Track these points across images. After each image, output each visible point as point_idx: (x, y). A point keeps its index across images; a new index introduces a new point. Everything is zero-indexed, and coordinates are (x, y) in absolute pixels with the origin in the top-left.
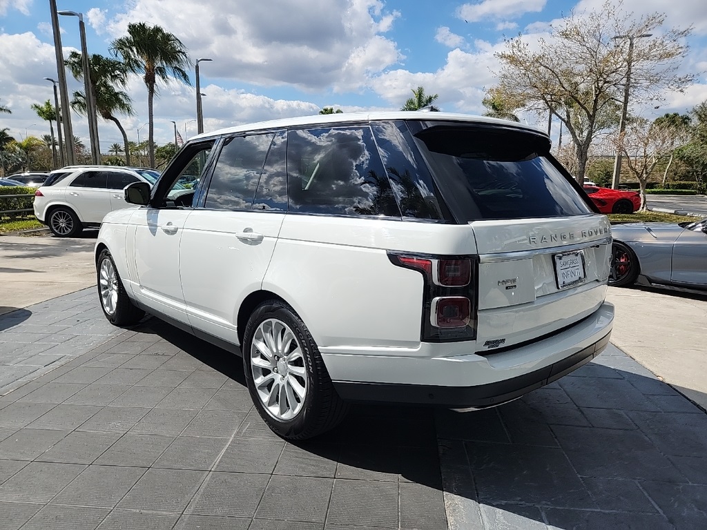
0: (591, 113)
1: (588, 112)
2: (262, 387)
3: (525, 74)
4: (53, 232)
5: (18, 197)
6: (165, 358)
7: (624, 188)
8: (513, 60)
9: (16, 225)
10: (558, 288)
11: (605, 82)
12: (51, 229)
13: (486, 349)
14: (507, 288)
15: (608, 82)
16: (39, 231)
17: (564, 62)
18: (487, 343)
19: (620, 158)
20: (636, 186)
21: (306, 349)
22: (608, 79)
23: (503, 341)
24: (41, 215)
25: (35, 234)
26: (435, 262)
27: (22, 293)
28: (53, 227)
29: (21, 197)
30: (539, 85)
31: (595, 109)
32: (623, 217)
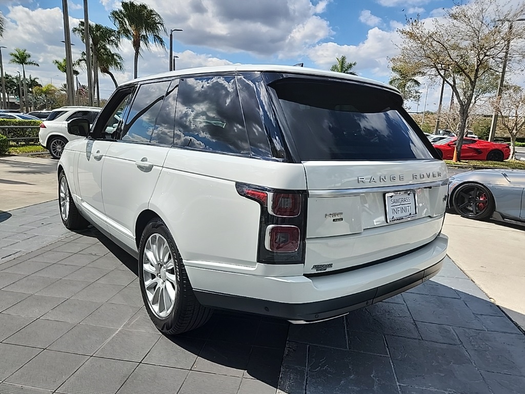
0: (473, 80)
1: (470, 79)
2: (149, 288)
3: (421, 47)
4: (52, 155)
5: (32, 128)
6: (95, 258)
7: (501, 140)
8: (411, 35)
9: (28, 148)
10: (387, 222)
11: (486, 56)
12: (51, 153)
13: (315, 271)
14: (334, 220)
15: (487, 56)
16: (42, 154)
17: (453, 38)
18: (316, 267)
19: (496, 116)
20: (508, 139)
21: (176, 261)
22: (488, 53)
23: (330, 265)
24: (43, 142)
25: (39, 156)
26: (270, 195)
27: (11, 200)
28: (52, 152)
29: (34, 128)
30: (432, 56)
31: (476, 77)
32: (495, 164)
